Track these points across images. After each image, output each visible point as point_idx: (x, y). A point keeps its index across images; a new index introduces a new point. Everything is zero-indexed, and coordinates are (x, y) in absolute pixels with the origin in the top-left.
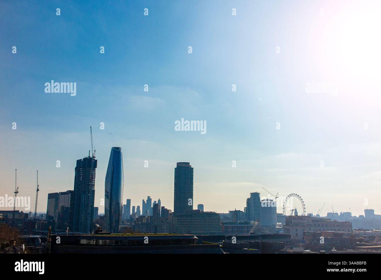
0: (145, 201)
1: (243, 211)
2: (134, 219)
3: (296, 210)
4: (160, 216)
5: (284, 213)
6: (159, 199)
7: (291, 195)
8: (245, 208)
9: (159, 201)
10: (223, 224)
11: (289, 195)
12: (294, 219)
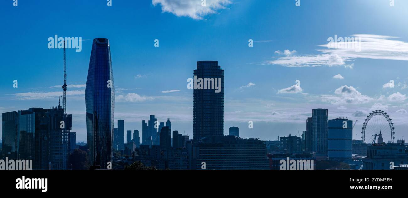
0: (147, 122)
1: (301, 138)
2: (130, 150)
3: (380, 134)
4: (172, 146)
5: (363, 139)
6: (169, 119)
7: (375, 113)
8: (303, 132)
9: (169, 122)
10: (270, 156)
11: (372, 113)
12: (379, 149)
